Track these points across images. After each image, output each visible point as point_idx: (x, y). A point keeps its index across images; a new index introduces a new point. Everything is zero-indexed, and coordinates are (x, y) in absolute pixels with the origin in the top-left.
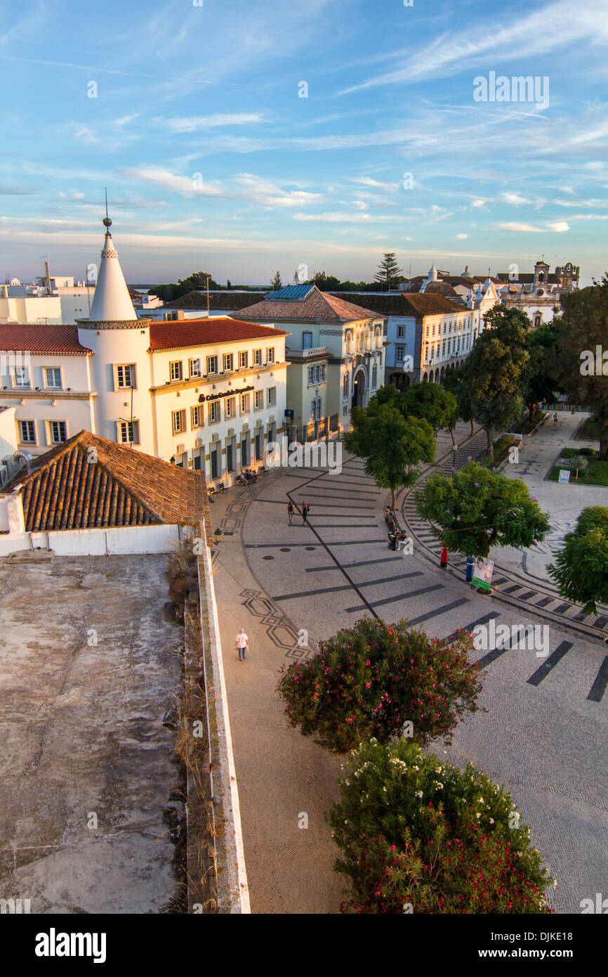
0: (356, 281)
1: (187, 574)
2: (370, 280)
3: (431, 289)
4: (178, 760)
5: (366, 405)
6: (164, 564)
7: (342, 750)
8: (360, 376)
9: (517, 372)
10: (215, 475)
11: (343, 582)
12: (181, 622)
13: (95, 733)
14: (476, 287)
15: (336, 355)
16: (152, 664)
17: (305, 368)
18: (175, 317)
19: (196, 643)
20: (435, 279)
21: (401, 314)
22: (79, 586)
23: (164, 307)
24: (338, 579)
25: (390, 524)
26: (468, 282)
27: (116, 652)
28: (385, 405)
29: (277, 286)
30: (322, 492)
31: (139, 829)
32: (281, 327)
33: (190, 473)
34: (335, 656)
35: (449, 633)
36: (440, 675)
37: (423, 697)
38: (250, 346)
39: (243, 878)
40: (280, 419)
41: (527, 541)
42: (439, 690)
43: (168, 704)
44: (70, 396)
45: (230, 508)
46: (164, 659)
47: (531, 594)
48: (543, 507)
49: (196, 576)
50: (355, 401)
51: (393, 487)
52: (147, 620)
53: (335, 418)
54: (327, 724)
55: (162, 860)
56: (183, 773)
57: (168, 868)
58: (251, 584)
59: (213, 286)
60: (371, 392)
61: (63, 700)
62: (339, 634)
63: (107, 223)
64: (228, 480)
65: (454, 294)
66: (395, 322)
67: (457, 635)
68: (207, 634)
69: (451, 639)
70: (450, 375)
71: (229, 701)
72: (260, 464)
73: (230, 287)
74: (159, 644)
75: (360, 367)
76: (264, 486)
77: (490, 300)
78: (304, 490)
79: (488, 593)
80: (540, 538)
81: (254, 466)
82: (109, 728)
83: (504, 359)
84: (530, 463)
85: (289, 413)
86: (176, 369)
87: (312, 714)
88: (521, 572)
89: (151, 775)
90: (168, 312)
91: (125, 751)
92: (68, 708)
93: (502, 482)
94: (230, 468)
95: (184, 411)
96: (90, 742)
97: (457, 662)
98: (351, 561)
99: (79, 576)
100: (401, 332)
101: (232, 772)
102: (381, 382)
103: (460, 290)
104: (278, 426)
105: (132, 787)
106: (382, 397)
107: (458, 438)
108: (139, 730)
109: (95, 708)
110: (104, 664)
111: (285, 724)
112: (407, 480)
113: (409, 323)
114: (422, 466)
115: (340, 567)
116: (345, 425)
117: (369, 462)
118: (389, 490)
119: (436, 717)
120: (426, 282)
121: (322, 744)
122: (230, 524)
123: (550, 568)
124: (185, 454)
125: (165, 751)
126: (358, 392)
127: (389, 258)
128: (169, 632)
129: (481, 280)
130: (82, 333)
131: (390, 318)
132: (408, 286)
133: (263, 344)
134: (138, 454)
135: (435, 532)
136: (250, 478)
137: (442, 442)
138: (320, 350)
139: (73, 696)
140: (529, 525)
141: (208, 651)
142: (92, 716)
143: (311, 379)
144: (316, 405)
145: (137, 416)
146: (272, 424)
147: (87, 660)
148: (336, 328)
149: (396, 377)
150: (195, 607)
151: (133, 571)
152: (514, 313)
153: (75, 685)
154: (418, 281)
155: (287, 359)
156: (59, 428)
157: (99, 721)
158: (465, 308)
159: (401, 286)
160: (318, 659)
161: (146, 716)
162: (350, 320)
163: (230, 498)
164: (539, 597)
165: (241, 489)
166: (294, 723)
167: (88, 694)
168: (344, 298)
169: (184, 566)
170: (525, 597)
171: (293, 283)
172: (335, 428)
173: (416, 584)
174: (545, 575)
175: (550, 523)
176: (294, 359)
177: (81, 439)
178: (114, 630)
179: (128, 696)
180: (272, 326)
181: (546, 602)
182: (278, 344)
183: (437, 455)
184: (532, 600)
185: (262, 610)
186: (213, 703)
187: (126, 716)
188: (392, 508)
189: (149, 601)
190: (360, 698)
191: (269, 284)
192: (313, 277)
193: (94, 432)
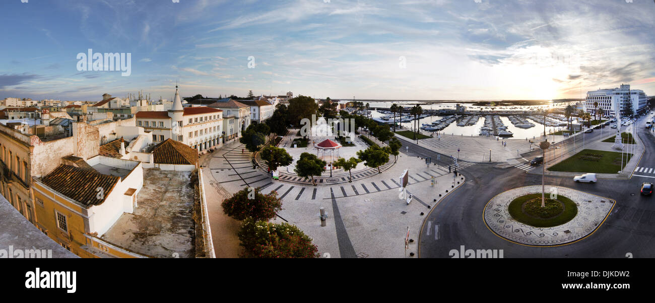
0: (242, 97)
1: (195, 176)
2: (246, 97)
3: (261, 99)
4: (193, 220)
5: (245, 130)
6: (189, 173)
7: (241, 219)
8: (244, 122)
9: (284, 120)
10: (201, 150)
11: (240, 178)
12: (194, 188)
13: (170, 212)
14: (273, 99)
15: (237, 117)
16: (185, 198)
17: (228, 120)
18: (191, 106)
19: (198, 193)
20: (263, 97)
21: (254, 106)
22: (166, 177)
23: (188, 103)
24: (238, 177)
25: (254, 162)
26: (271, 98)
27: (176, 194)
28: (251, 130)
29: (220, 98)
30: (233, 154)
31: (182, 234)
32: (221, 109)
33: (193, 150)
34: (238, 197)
35: (270, 192)
36: (269, 204)
37: (265, 210)
38: (212, 114)
39: (213, 246)
40: (221, 134)
41: (288, 164)
42: (269, 207)
43: (190, 207)
44: (166, 129)
45: (205, 160)
46: (189, 197)
47: (290, 178)
48: (291, 155)
49: (198, 176)
50: (242, 129)
51: (254, 152)
52: (184, 187)
53: (237, 133)
54: (236, 214)
55: (188, 241)
56: (194, 223)
57: (189, 243)
58: (212, 179)
59: (202, 98)
60: (247, 126)
61: (161, 203)
62: (239, 192)
63: (177, 87)
64: (205, 152)
65: (268, 101)
66: (253, 108)
67: (273, 192)
68: (201, 191)
69: (270, 194)
70: (268, 121)
71: (208, 208)
72: (215, 147)
73: (207, 98)
74: (187, 193)
75: (244, 120)
76: (216, 153)
77: (277, 102)
78: (228, 154)
79: (278, 179)
80: (291, 163)
81: (213, 148)
82: (173, 211)
83: (281, 116)
84: (286, 143)
85: (224, 133)
86: (191, 121)
87: (231, 211)
88: (287, 173)
89: (185, 223)
90: (190, 105)
91: (178, 217)
92: (163, 205)
93: (278, 149)
94: (205, 148)
95: (192, 132)
96: (168, 214)
97: (274, 199)
98: (241, 173)
99: (167, 174)
100: (254, 110)
101: (209, 224)
102: (249, 124)
103: (269, 99)
104: (220, 136)
105: (180, 225)
106: (250, 127)
107: (271, 137)
108: (182, 213)
109: (170, 206)
110: (173, 196)
111: (223, 214)
112: (258, 149)
113: (256, 108)
114: (262, 145)
115: (238, 174)
116: (240, 135)
117: (247, 146)
118: (253, 153)
119: (269, 213)
120: (260, 98)
121: (235, 218)
122: (205, 164)
123: (295, 170)
124: (192, 144)
125: (189, 218)
126: (243, 126)
127: (251, 91)
128: (190, 190)
129: (274, 97)
130: (169, 113)
131: (252, 107)
132: (256, 99)
133: (216, 114)
134: (182, 144)
135: (266, 163)
136: (212, 151)
137: (267, 138)
138: (231, 115)
139: (164, 203)
140: (288, 160)
141: (202, 196)
142: (169, 208)
143: (230, 123)
144: (231, 130)
145: (183, 134)
146: (219, 136)
147: (168, 195)
148: (237, 109)
149: (253, 122)
150: (198, 184)
151: (180, 174)
152: (283, 105)
153: (165, 200)
154: (259, 97)
155: (223, 118)
156: (162, 137)
157: (171, 209)
158: (271, 104)
159: (254, 99)
160: (233, 198)
161: (184, 210)
162: (241, 107)
163: (205, 156)
164: (293, 178)
165: (209, 154)
166: (226, 213)
167: (168, 203)
168: (239, 101)
169: (194, 174)
170: (289, 179)
171: (225, 97)
172: (237, 136)
173: (261, 177)
174: (294, 172)
175: (293, 158)
176: (225, 118)
177: (168, 140)
178: (175, 189)
179: (179, 205)
180: (219, 109)
181: (295, 179)
182: (221, 114)
183: (266, 142)
184: (291, 179)
185: (216, 186)
186: (203, 208)
187: (178, 209)
188: (254, 157)
189: (185, 182)
190: (246, 207)
191: (218, 98)
192: (230, 96)
193: (171, 138)
